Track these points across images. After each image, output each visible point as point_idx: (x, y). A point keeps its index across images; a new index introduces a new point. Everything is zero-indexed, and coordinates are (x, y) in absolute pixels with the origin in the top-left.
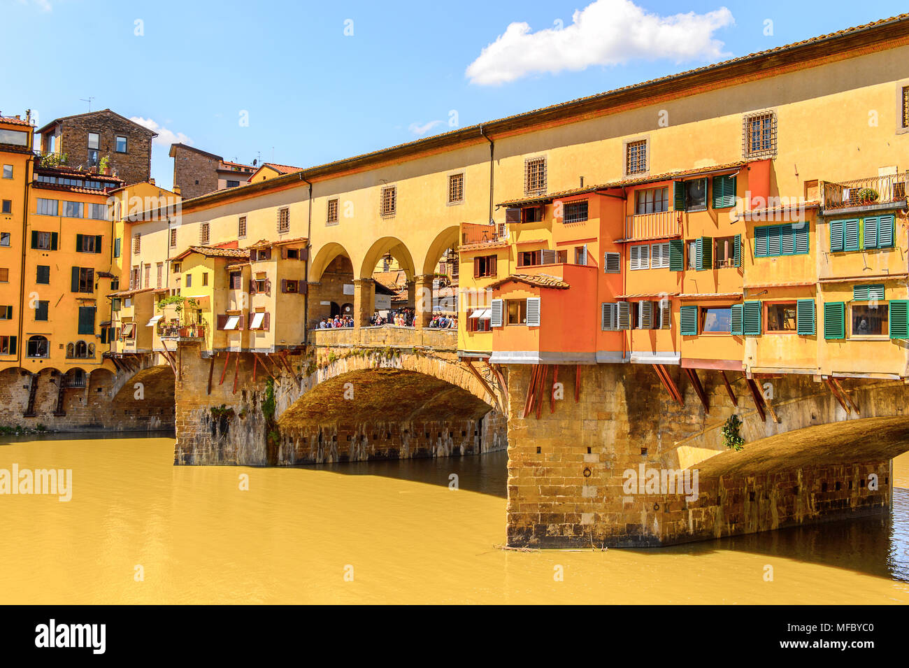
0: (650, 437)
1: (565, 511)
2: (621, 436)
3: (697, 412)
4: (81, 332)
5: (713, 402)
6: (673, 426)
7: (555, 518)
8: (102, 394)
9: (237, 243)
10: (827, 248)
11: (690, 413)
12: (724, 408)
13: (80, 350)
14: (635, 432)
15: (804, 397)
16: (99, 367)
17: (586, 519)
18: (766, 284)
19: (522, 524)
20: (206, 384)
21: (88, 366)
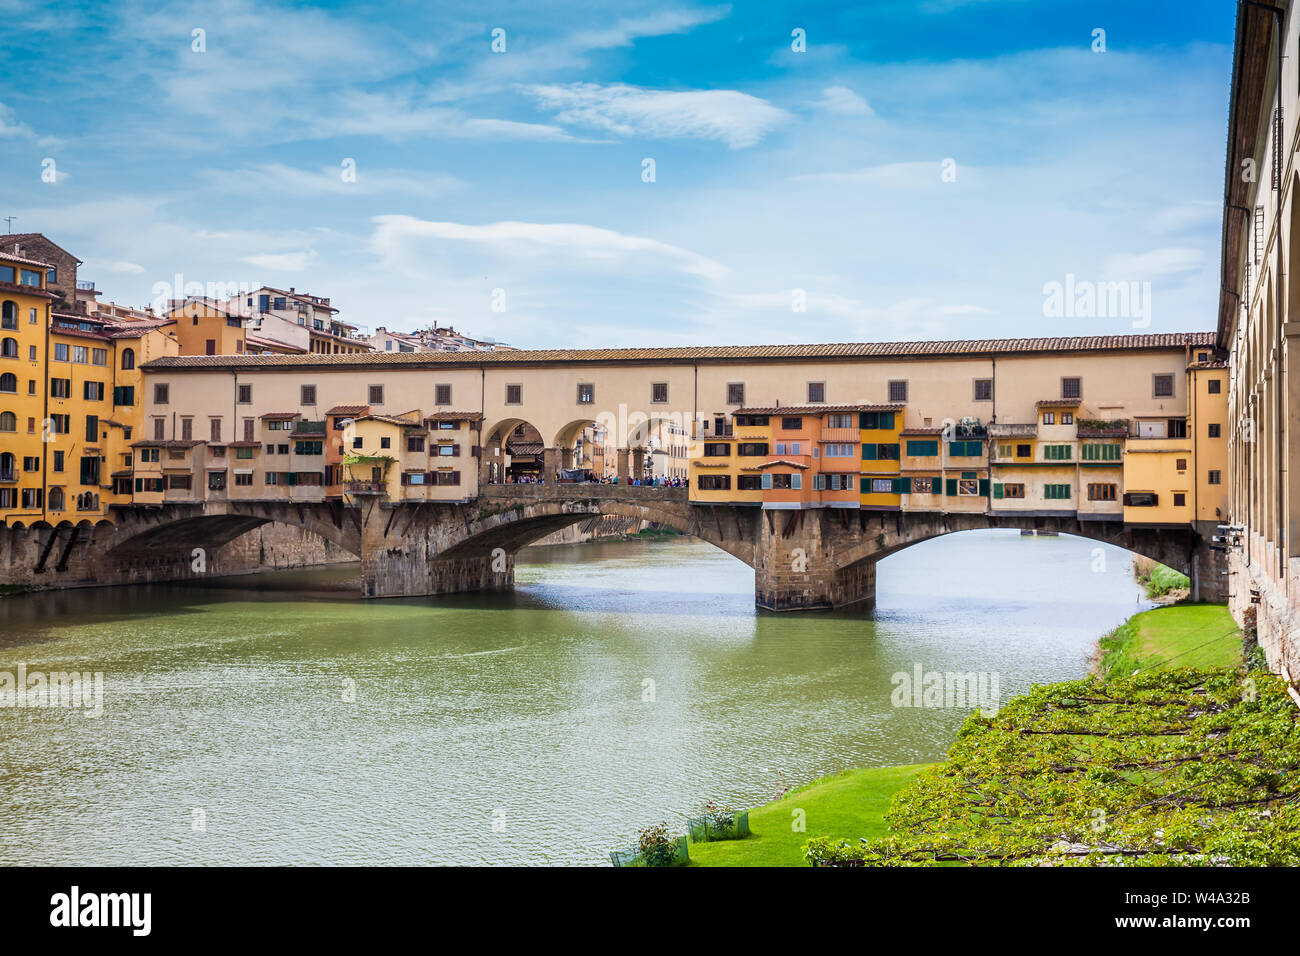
0: (829, 548)
1: (798, 589)
2: (818, 547)
3: (857, 533)
4: (83, 482)
5: (868, 528)
6: (842, 541)
7: (793, 593)
8: (96, 546)
9: (365, 409)
10: (948, 453)
11: (853, 534)
12: (877, 530)
13: (86, 502)
14: (824, 545)
15: (923, 523)
16: (102, 518)
17: (805, 593)
18: (914, 469)
19: (782, 597)
20: (383, 530)
21: (94, 518)
